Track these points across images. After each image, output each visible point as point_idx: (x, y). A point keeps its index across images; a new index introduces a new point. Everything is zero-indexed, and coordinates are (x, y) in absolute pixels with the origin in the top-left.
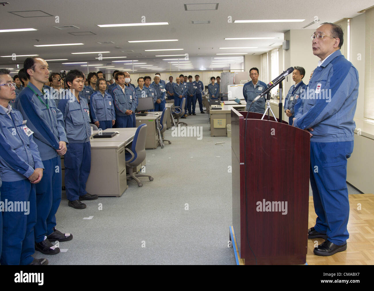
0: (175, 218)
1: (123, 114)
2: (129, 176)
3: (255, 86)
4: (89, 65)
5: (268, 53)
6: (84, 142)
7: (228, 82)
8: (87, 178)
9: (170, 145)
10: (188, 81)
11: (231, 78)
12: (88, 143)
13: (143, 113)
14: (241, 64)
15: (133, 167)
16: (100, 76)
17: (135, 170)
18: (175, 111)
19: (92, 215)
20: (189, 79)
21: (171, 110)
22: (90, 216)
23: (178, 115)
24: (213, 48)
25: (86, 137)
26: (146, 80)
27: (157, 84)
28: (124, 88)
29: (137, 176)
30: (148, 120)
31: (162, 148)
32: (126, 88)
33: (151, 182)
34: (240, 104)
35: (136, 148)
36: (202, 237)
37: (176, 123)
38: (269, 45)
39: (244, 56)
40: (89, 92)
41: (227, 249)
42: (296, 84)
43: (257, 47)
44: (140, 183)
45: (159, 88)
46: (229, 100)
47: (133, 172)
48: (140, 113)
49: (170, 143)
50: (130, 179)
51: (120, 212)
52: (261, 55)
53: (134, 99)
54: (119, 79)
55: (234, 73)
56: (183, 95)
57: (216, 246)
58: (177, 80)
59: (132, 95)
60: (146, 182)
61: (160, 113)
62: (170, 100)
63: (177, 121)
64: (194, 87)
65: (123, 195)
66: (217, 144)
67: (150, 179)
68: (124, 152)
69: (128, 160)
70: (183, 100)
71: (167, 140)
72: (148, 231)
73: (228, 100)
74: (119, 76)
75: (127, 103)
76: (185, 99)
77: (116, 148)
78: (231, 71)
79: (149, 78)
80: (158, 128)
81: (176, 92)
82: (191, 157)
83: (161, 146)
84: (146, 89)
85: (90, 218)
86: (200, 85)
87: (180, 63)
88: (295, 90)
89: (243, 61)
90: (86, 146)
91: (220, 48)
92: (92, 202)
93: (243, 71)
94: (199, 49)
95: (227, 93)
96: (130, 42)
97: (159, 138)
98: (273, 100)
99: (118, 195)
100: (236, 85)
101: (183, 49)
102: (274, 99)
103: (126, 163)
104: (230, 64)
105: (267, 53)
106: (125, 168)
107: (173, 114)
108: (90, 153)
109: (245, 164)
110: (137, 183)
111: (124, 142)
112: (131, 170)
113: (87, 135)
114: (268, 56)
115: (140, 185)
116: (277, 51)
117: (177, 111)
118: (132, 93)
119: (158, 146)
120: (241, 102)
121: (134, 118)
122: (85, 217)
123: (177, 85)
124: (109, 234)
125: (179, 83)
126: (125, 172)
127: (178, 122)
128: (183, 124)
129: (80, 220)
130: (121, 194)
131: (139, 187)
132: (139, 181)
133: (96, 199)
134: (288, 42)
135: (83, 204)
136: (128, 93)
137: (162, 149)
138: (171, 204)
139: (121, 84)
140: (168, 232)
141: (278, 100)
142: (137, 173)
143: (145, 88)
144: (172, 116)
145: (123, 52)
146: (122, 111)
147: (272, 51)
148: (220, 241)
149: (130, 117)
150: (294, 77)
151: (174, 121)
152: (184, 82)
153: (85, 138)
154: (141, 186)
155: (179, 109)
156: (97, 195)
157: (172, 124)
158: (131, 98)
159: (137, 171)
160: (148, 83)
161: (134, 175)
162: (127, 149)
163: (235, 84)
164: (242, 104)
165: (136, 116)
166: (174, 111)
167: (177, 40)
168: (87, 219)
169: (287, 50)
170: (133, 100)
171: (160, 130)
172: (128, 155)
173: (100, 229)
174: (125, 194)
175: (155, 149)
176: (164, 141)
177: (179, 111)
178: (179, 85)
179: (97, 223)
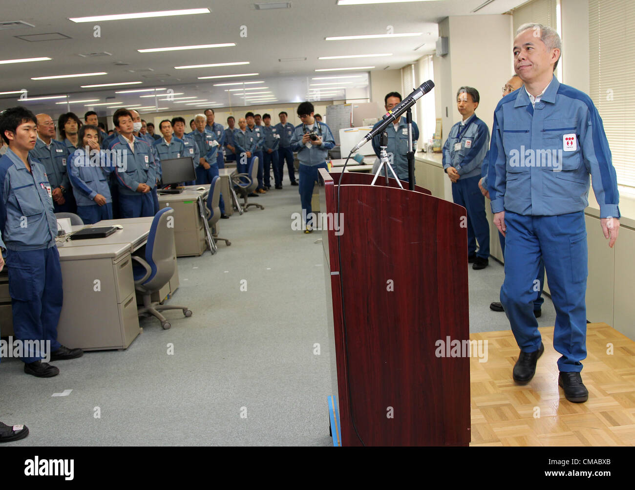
0: (228, 385)
1: (133, 192)
2: (143, 310)
3: (396, 128)
4: (70, 102)
5: (415, 65)
6: (45, 248)
7: (340, 124)
8: (58, 317)
9: (229, 247)
10: (263, 124)
11: (345, 115)
12: (54, 250)
13: (175, 189)
14: (365, 88)
15: (150, 292)
16: (92, 120)
17: (155, 297)
18: (240, 183)
19: (69, 388)
20: (265, 120)
21: (230, 181)
22: (65, 390)
23: (246, 190)
24: (306, 59)
25: (50, 238)
26: (175, 125)
27: (201, 131)
28: (134, 141)
29: (161, 310)
30: (183, 201)
31: (213, 254)
32: (137, 141)
33: (188, 319)
34: (363, 164)
35: (154, 256)
36: (278, 420)
37: (242, 205)
38: (414, 48)
39: (369, 72)
40: (61, 151)
41: (325, 439)
42: (463, 120)
43: (391, 54)
44: (165, 322)
45: (205, 140)
46: (343, 158)
47: (152, 301)
48: (169, 188)
49: (228, 244)
50: (147, 315)
51: (125, 378)
52: (401, 69)
53: (152, 163)
54: (121, 125)
55: (350, 105)
56: (251, 151)
57: (305, 435)
58: (240, 123)
59: (149, 154)
60: (177, 319)
61: (206, 188)
62: (232, 162)
63: (244, 202)
64: (275, 135)
65: (132, 346)
66: (318, 241)
67: (185, 314)
68: (130, 263)
69: (139, 279)
70: (253, 162)
71: (223, 238)
72: (175, 414)
73: (340, 159)
74: (122, 119)
75: (140, 172)
76: (257, 158)
77: (112, 257)
78: (348, 102)
79: (181, 120)
80: (203, 216)
81: (239, 146)
82: (268, 269)
83: (210, 250)
84: (178, 143)
85: (66, 393)
86: (289, 130)
87: (247, 91)
88: (462, 132)
89: (367, 83)
90: (50, 253)
91: (320, 58)
92: (72, 363)
93: (369, 101)
94: (280, 60)
95: (339, 144)
96: (141, 51)
97: (206, 235)
98: (425, 154)
99: (121, 348)
100: (355, 129)
101: (248, 63)
102: (427, 153)
103: (136, 285)
104: (345, 89)
105: (413, 65)
106: (134, 295)
107: (237, 188)
108: (60, 269)
109: (340, 273)
110: (160, 322)
111: (129, 244)
112: (148, 299)
113: (50, 234)
114: (413, 71)
115: (166, 325)
116: (430, 60)
117: (244, 184)
118: (148, 151)
119: (205, 251)
120: (366, 160)
121: (155, 198)
122: (56, 392)
123: (241, 133)
124: (100, 423)
125: (245, 129)
126: (134, 303)
127: (246, 204)
128: (255, 206)
129: (46, 398)
130: (126, 345)
131: (164, 329)
132: (164, 318)
133: (79, 357)
134: (445, 41)
135: (53, 367)
136: (141, 151)
137: (213, 256)
138: (224, 358)
139: (127, 134)
140: (215, 413)
141: (434, 154)
142: (160, 304)
143: (175, 140)
144: (234, 192)
145: (132, 71)
146: (131, 188)
147: (421, 62)
148: (312, 425)
149: (147, 198)
150: (461, 106)
151: (239, 201)
152: (255, 127)
153: (47, 240)
154: (168, 328)
155: (245, 178)
156: (81, 349)
157: (235, 208)
158: (147, 161)
159: (161, 300)
160: (180, 131)
161: (153, 307)
162: (137, 258)
163: (353, 127)
164: (366, 165)
165: (161, 195)
166: (237, 183)
167: (233, 45)
168: (59, 397)
169: (445, 55)
170: (151, 165)
171: (208, 220)
172: (138, 269)
173: (82, 413)
174: (136, 344)
175: (200, 256)
176: (216, 241)
177: (247, 182)
178: (245, 133)
179: (78, 403)
